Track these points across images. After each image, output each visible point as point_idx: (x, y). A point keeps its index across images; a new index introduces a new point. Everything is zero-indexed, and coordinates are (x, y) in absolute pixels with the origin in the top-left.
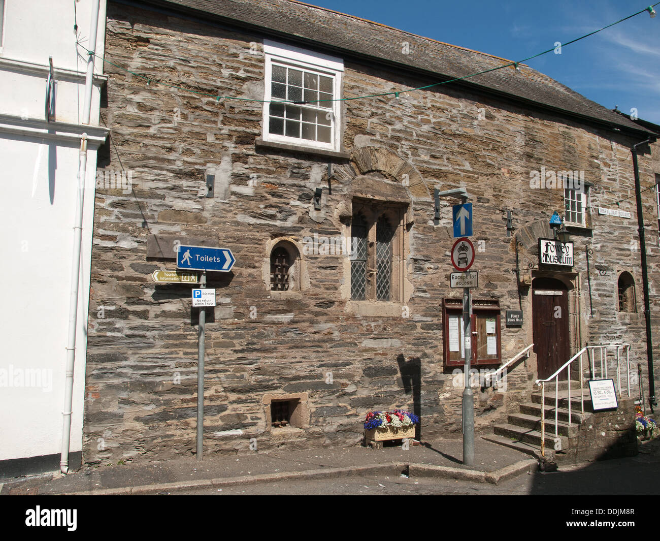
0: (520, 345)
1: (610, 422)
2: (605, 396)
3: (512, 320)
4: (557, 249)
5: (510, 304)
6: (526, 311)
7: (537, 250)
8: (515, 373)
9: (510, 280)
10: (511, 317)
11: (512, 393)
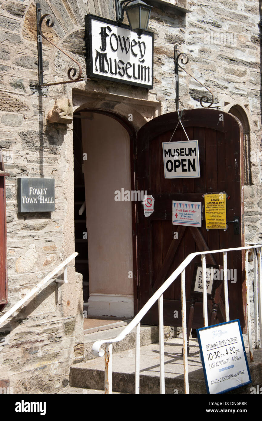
3: (31, 201)
4: (123, 46)
5: (26, 162)
6: (62, 181)
7: (83, 44)
8: (37, 323)
9: (27, 107)
10: (30, 194)
11: (28, 371)
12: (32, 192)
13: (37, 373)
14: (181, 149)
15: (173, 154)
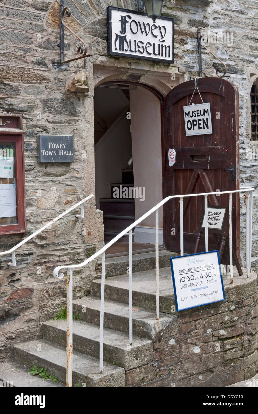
0: (69, 198)
1: (210, 326)
2: (202, 283)
3: (51, 153)
4: (143, 30)
5: (47, 123)
6: (82, 138)
7: (104, 30)
8: (59, 248)
9: (48, 79)
10: (49, 148)
11: (52, 283)
12: (51, 147)
13: (59, 285)
14: (197, 111)
15: (191, 115)
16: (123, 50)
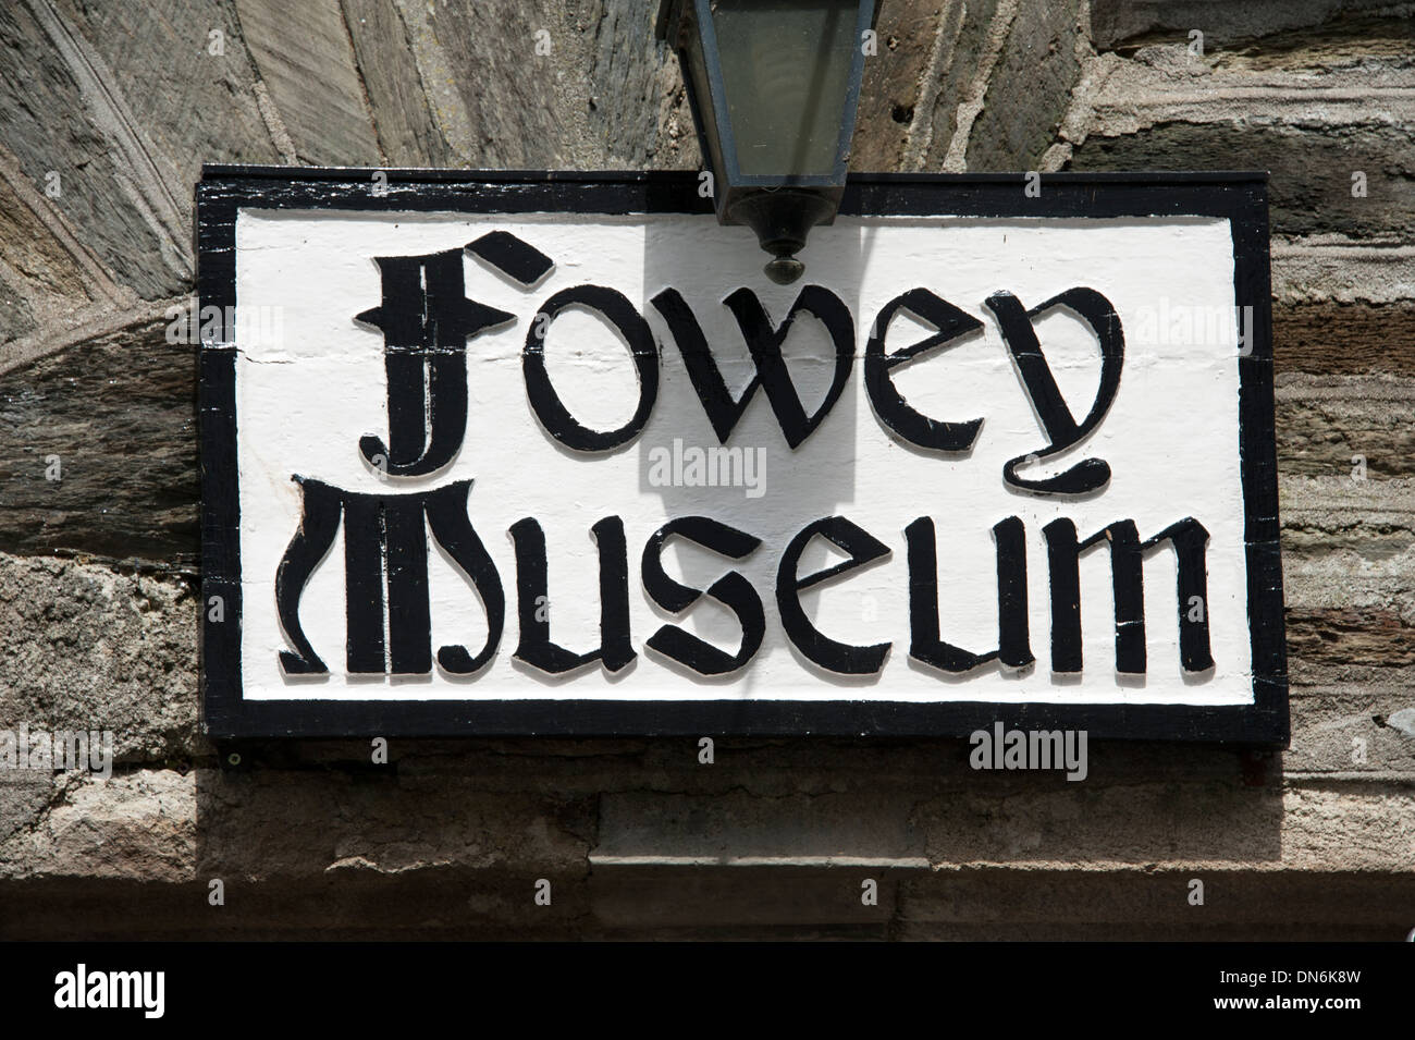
16: (413, 659)
